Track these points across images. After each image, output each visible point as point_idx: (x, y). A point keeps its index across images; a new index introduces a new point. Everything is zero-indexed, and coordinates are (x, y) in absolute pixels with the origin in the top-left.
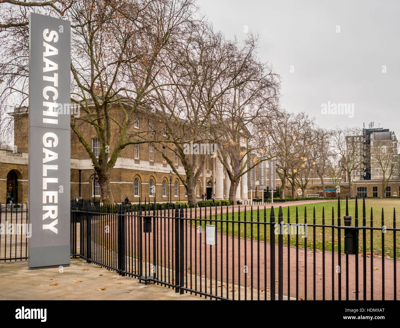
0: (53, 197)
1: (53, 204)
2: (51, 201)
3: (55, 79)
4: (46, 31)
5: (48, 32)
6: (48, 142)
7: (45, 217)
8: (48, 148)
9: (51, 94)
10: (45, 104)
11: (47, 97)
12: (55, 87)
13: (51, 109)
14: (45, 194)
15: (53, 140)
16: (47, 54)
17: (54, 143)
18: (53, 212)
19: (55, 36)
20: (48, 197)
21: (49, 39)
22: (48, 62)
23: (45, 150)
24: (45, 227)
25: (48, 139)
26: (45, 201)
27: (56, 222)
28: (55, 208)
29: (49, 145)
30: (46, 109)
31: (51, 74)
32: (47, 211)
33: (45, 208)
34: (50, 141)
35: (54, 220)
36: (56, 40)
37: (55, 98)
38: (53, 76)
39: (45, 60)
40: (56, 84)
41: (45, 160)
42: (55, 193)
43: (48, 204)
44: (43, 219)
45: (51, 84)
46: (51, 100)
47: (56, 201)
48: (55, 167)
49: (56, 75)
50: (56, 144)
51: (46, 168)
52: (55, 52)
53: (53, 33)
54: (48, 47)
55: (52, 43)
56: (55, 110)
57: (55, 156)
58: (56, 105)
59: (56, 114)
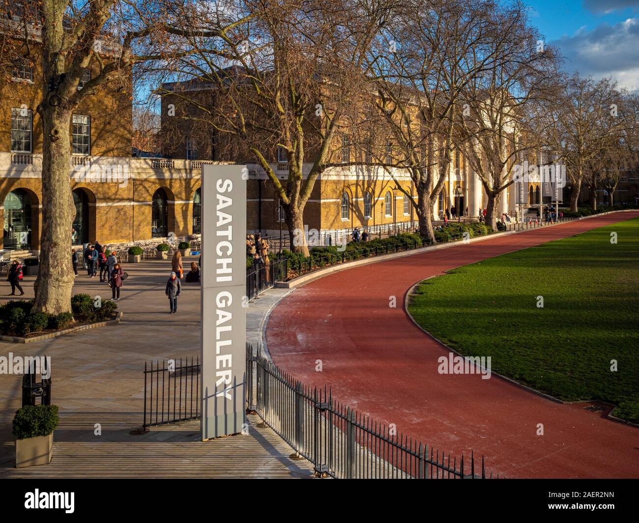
0: (227, 361)
1: (227, 368)
2: (224, 366)
3: (229, 233)
4: (220, 182)
6: (221, 302)
7: (219, 383)
9: (224, 249)
10: (219, 261)
11: (220, 253)
12: (229, 241)
13: (225, 266)
14: (219, 358)
15: (226, 299)
16: (220, 206)
18: (227, 377)
19: (228, 185)
20: (221, 362)
21: (222, 190)
22: (221, 215)
23: (218, 312)
25: (222, 299)
26: (218, 367)
27: (230, 387)
28: (229, 372)
29: (223, 305)
30: (221, 266)
31: (224, 228)
32: (221, 377)
33: (218, 374)
34: (224, 301)
35: (228, 385)
36: (230, 189)
37: (229, 253)
38: (228, 230)
39: (219, 213)
40: (230, 238)
41: (218, 323)
42: (229, 357)
43: (222, 369)
44: (217, 387)
45: (225, 238)
46: (225, 256)
47: (230, 365)
48: (229, 328)
49: (230, 228)
50: (229, 303)
51: (219, 330)
52: (230, 202)
53: (228, 182)
54: (221, 198)
55: (225, 194)
56: (228, 266)
57: (229, 316)
58: (230, 260)
59: (230, 271)
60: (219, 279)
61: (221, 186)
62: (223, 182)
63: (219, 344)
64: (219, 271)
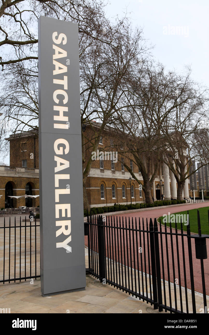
0: (66, 210)
1: (66, 218)
2: (64, 215)
3: (64, 82)
4: (55, 34)
5: (57, 35)
6: (59, 149)
7: (58, 233)
8: (59, 156)
9: (60, 97)
10: (56, 108)
11: (57, 101)
12: (65, 90)
14: (58, 207)
15: (64, 146)
16: (56, 56)
17: (65, 150)
18: (66, 227)
19: (63, 39)
20: (60, 211)
21: (58, 42)
22: (57, 65)
23: (56, 158)
24: (59, 245)
25: (60, 145)
26: (57, 216)
27: (69, 239)
28: (68, 223)
29: (60, 152)
30: (57, 113)
31: (60, 77)
32: (60, 227)
33: (58, 223)
34: (61, 148)
35: (67, 236)
36: (65, 42)
37: (65, 101)
38: (63, 80)
39: (55, 63)
40: (66, 88)
41: (57, 170)
42: (68, 206)
43: (61, 219)
44: (56, 237)
46: (61, 104)
47: (69, 215)
48: (67, 177)
49: (66, 78)
50: (67, 151)
51: (58, 177)
52: (65, 54)
53: (62, 35)
54: (57, 49)
55: (61, 46)
56: (65, 114)
57: (67, 164)
58: (66, 109)
59: (66, 119)
60: (56, 126)
61: (57, 38)
62: (58, 34)
63: (58, 192)
64: (56, 118)
